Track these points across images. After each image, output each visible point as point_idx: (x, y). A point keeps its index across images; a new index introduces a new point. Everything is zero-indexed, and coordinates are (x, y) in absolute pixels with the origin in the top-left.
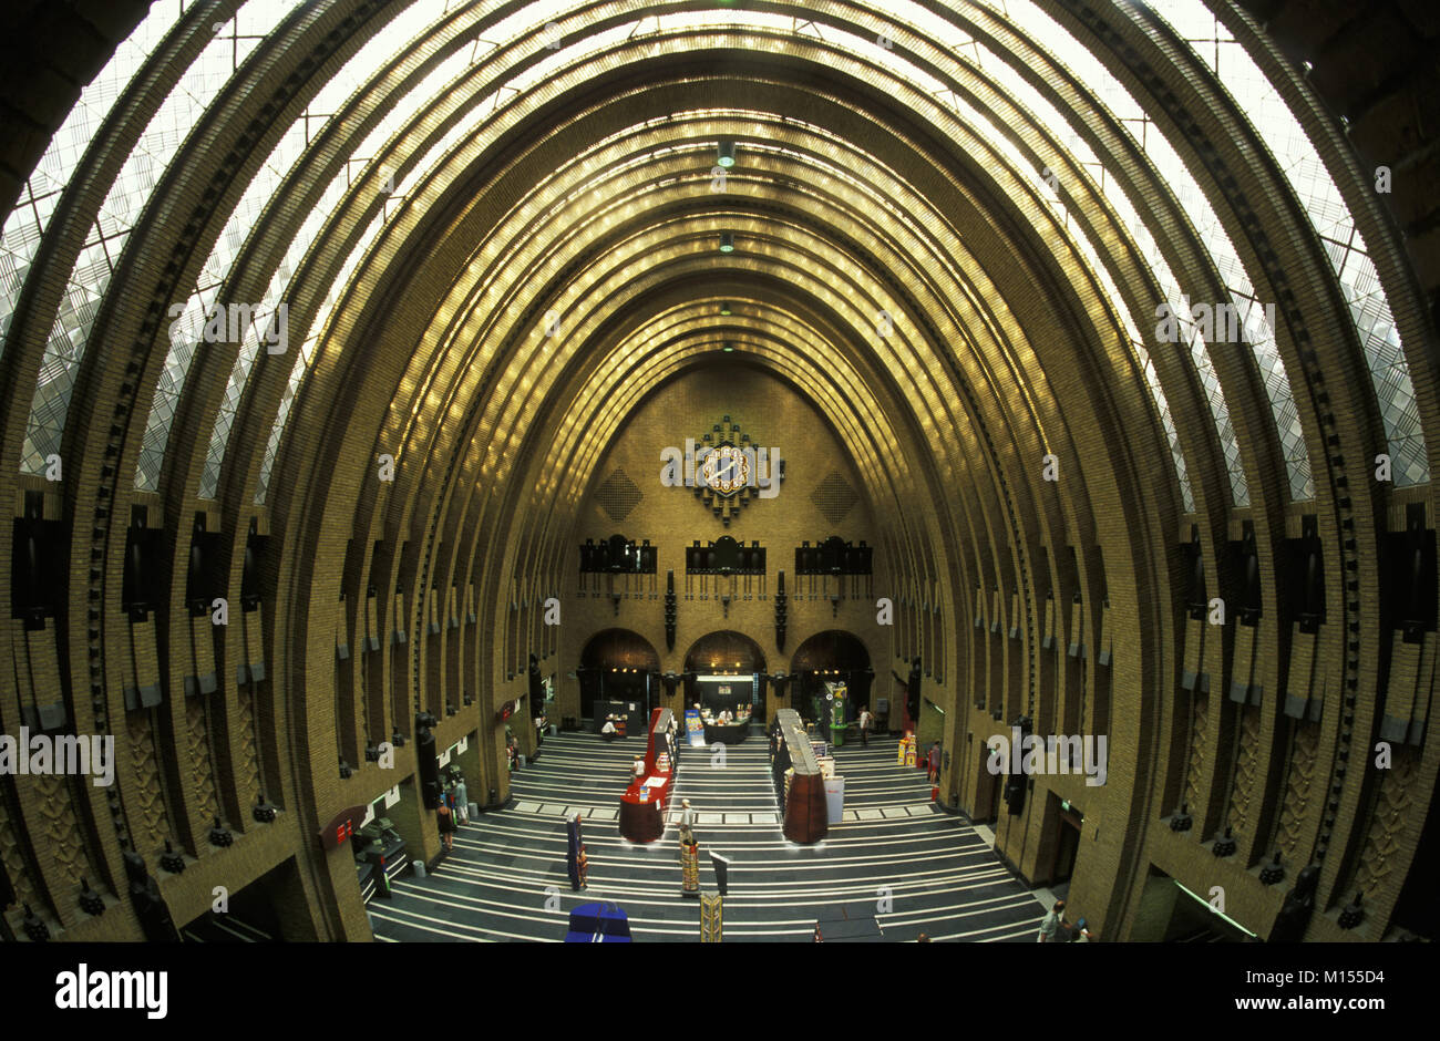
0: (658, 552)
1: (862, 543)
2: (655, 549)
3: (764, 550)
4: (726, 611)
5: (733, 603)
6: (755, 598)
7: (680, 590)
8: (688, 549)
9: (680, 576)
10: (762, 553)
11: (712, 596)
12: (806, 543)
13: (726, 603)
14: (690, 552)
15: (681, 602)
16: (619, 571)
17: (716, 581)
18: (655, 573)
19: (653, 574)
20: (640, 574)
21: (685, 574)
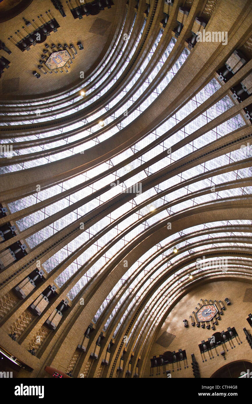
0: (186, 351)
2: (184, 351)
3: (234, 328)
7: (199, 360)
8: (199, 345)
9: (198, 356)
10: (233, 330)
11: (215, 356)
16: (168, 363)
17: (216, 350)
18: (186, 358)
19: (185, 360)
20: (178, 362)
21: (200, 354)
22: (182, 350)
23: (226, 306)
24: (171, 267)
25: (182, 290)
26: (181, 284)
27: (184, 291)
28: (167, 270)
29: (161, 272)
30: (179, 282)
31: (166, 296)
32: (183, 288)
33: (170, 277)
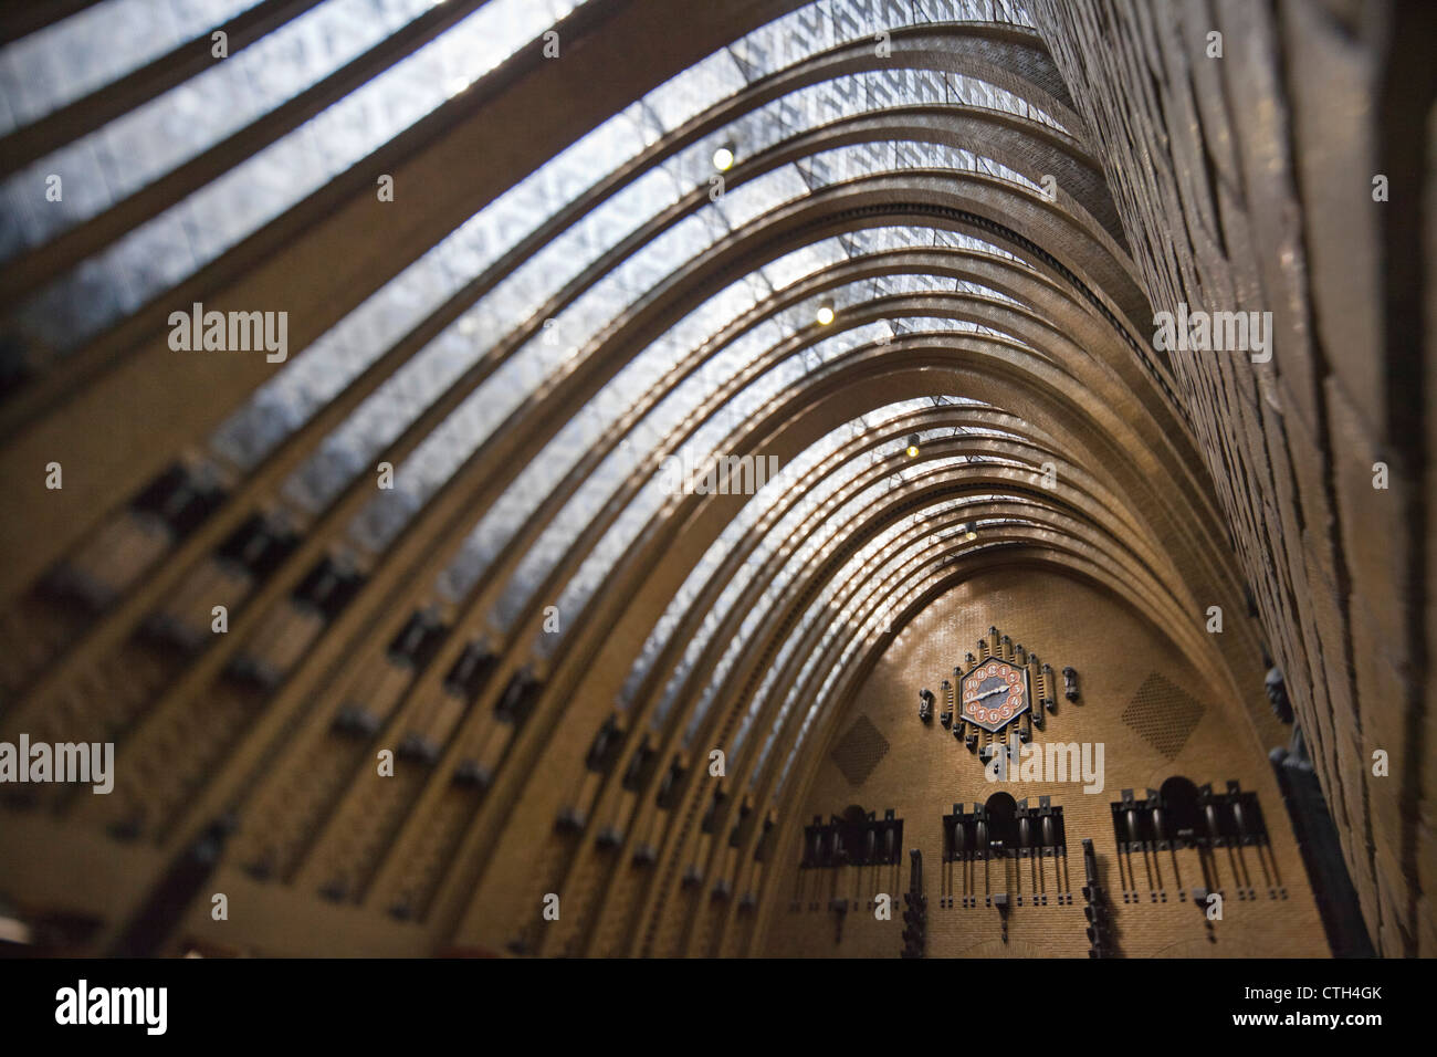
0: (905, 827)
1: (1232, 784)
2: (900, 823)
3: (1059, 809)
4: (1005, 928)
5: (1018, 911)
6: (1053, 901)
7: (933, 892)
8: (946, 818)
9: (933, 866)
10: (1057, 815)
11: (981, 900)
12: (1128, 793)
13: (1005, 909)
14: (949, 822)
15: (934, 914)
16: (847, 862)
17: (987, 871)
18: (899, 864)
19: (896, 866)
20: (876, 867)
21: (940, 862)
22: (896, 817)
23: (1062, 699)
24: (901, 493)
25: (945, 566)
26: (941, 548)
27: (953, 570)
28: (889, 500)
29: (866, 504)
30: (935, 539)
31: (884, 582)
32: (948, 558)
33: (900, 522)
